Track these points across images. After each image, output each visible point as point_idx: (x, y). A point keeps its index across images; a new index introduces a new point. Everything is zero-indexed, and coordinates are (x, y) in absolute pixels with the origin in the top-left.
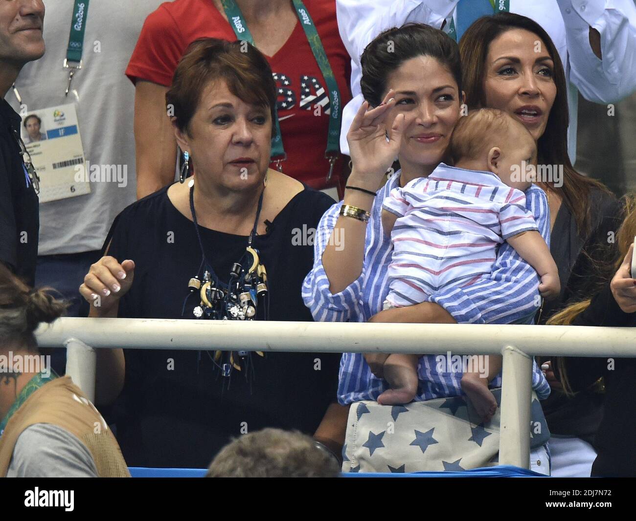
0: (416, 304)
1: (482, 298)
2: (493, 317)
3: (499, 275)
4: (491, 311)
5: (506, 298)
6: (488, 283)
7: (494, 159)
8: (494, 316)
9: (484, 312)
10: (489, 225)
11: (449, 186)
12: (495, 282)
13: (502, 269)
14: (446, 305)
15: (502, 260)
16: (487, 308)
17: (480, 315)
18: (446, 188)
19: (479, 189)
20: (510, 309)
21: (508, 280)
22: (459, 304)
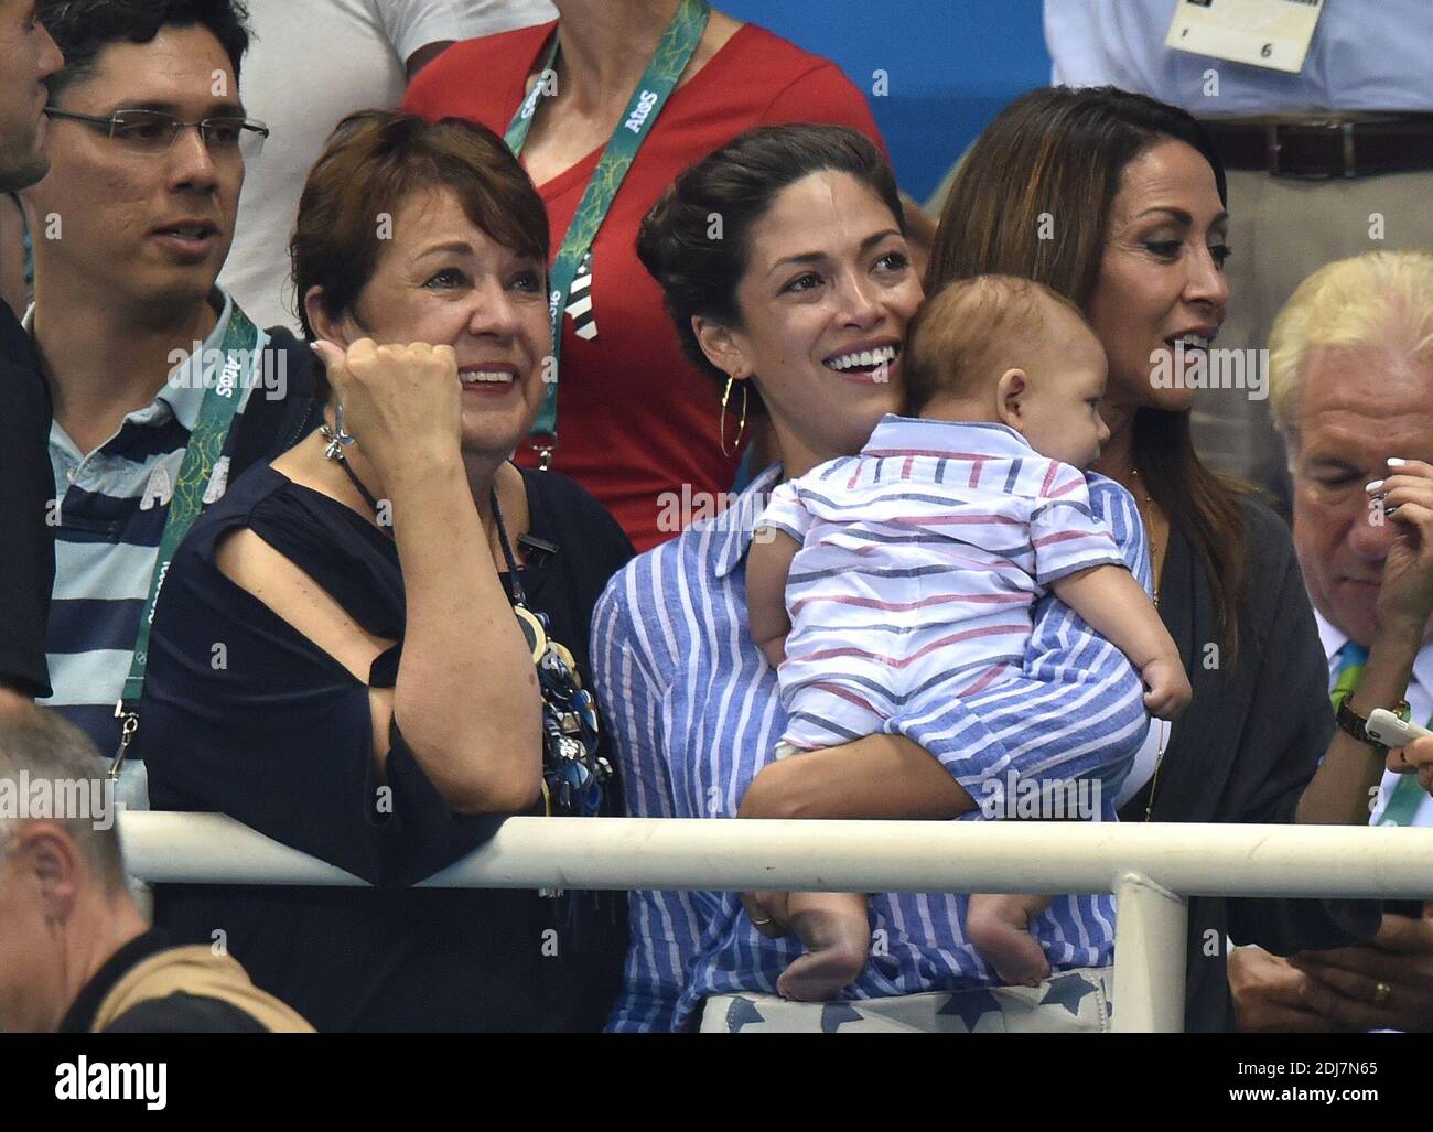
0: (856, 738)
1: (1013, 720)
2: (1039, 764)
3: (1049, 666)
4: (1032, 750)
5: (1068, 719)
6: (1022, 687)
7: (1011, 395)
8: (1039, 760)
9: (1016, 752)
10: (1008, 551)
11: (906, 472)
12: (1040, 684)
13: (1049, 653)
14: (926, 738)
15: (1045, 631)
16: (1024, 742)
17: (1007, 759)
18: (899, 476)
19: (977, 468)
20: (1077, 743)
21: (1069, 678)
22: (958, 736)
